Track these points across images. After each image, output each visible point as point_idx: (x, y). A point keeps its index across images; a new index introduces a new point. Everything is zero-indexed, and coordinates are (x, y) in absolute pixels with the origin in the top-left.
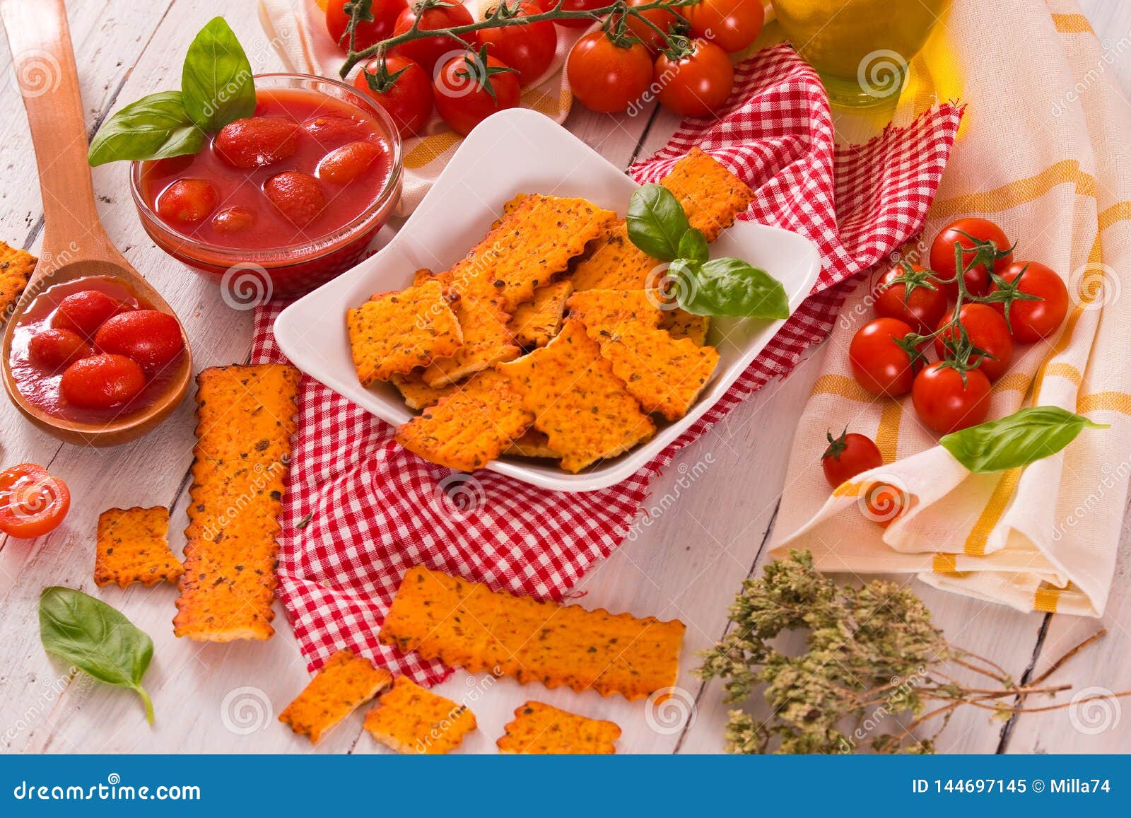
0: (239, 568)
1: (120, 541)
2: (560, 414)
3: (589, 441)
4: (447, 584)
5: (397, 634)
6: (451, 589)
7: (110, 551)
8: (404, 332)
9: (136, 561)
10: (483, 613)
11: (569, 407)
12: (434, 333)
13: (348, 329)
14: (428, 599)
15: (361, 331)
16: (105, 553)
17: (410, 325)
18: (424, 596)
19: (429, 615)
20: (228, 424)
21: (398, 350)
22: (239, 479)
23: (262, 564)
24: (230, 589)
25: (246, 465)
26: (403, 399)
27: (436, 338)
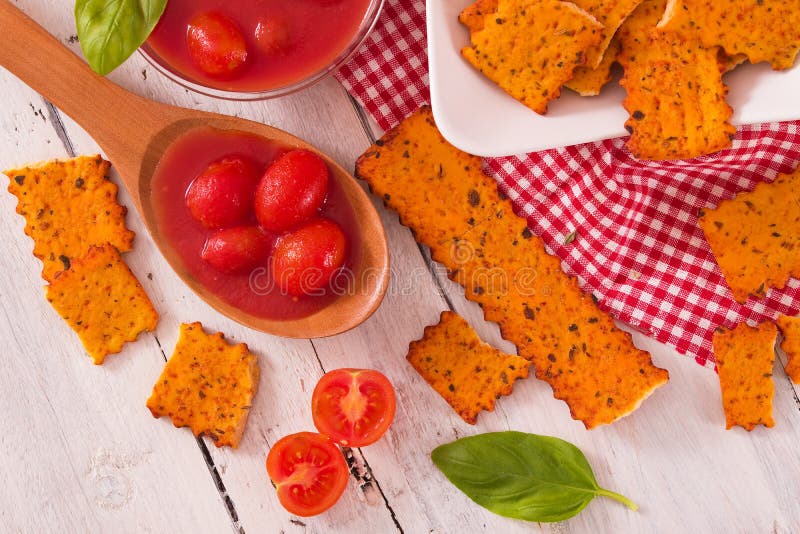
0: (573, 328)
1: (449, 372)
2: (740, 29)
3: (783, 34)
4: (740, 211)
5: (751, 290)
6: (747, 213)
7: (452, 388)
8: (538, 48)
9: (483, 381)
10: (787, 212)
11: (740, 17)
12: (571, 34)
13: (480, 72)
14: (741, 238)
15: (496, 68)
16: (451, 393)
17: (539, 38)
18: (737, 238)
19: (755, 251)
20: (427, 200)
21: (549, 65)
22: (488, 245)
23: (587, 311)
24: (588, 355)
25: (481, 228)
26: (578, 94)
27: (576, 37)
